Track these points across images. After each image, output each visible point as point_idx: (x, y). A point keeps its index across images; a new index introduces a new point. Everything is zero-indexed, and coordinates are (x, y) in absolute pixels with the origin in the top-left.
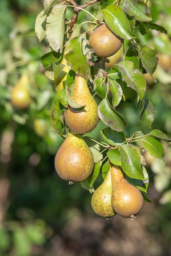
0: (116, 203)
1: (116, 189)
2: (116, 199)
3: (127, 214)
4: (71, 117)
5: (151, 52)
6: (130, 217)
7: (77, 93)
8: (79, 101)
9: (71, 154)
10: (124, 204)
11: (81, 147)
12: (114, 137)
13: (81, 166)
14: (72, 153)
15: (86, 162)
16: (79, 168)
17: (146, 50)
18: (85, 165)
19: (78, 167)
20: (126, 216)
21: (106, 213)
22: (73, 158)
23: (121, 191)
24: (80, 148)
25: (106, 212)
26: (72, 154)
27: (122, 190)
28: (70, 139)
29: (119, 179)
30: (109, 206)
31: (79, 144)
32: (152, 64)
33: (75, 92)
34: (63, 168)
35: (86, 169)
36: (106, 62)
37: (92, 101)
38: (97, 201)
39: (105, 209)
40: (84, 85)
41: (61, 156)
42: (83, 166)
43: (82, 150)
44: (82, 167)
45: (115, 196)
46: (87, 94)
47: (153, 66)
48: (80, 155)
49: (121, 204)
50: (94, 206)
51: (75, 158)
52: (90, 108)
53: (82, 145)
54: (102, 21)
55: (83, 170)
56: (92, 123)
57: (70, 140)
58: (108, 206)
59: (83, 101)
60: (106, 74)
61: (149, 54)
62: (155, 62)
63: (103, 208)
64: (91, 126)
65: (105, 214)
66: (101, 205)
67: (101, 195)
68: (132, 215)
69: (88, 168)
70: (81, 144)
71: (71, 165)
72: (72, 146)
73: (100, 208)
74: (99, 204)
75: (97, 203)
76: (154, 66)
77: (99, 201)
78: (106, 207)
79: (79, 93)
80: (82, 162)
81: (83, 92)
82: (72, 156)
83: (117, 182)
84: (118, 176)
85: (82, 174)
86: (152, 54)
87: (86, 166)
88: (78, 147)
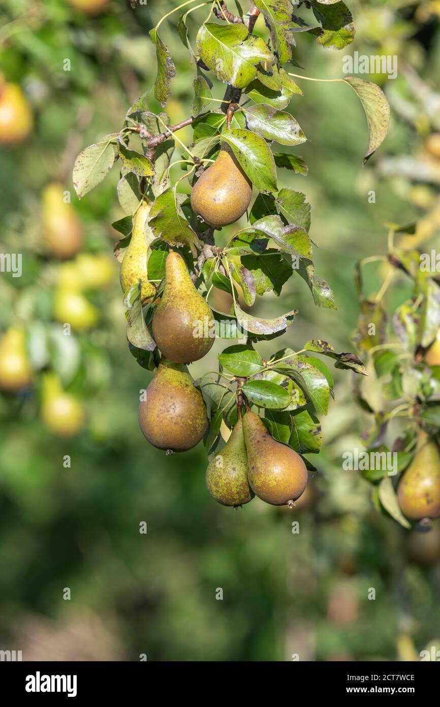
0: (262, 480)
1: (258, 453)
2: (261, 473)
3: (282, 498)
4: (167, 334)
5: (295, 197)
6: (286, 504)
7: (173, 289)
8: (179, 303)
9: (169, 400)
10: (278, 481)
11: (187, 386)
12: (241, 362)
13: (189, 421)
14: (171, 398)
15: (198, 414)
16: (186, 425)
17: (288, 195)
18: (196, 418)
19: (183, 423)
20: (280, 502)
21: (235, 498)
22: (173, 407)
23: (270, 457)
24: (185, 388)
25: (236, 496)
26: (172, 400)
27: (271, 455)
28: (164, 373)
29: (262, 435)
30: (242, 484)
31: (183, 381)
32: (302, 217)
33: (170, 288)
34: (156, 427)
35: (197, 426)
36: (215, 230)
37: (202, 302)
38: (220, 477)
39: (234, 490)
40: (184, 274)
41: (150, 404)
42: (192, 421)
43: (188, 391)
44: (191, 423)
45: (258, 468)
46: (191, 291)
47: (304, 220)
48: (186, 400)
49: (273, 481)
50: (213, 486)
51: (177, 406)
52: (200, 314)
53: (187, 383)
54: (202, 157)
55: (192, 429)
56: (206, 341)
57: (165, 375)
58: (240, 486)
59: (187, 303)
60: (219, 251)
61: (293, 201)
62: (306, 213)
63: (231, 489)
64: (204, 346)
65: (234, 500)
66: (227, 483)
67: (227, 466)
68: (291, 499)
69: (201, 424)
70: (186, 380)
71: (170, 419)
72: (169, 386)
73: (226, 489)
74: (223, 481)
75: (220, 480)
76: (307, 219)
77: (224, 477)
78: (237, 488)
79: (177, 289)
80: (191, 415)
81: (184, 288)
82: (171, 404)
83: (258, 442)
84: (258, 430)
85: (190, 436)
86: (299, 199)
87: (198, 421)
88: (180, 387)
